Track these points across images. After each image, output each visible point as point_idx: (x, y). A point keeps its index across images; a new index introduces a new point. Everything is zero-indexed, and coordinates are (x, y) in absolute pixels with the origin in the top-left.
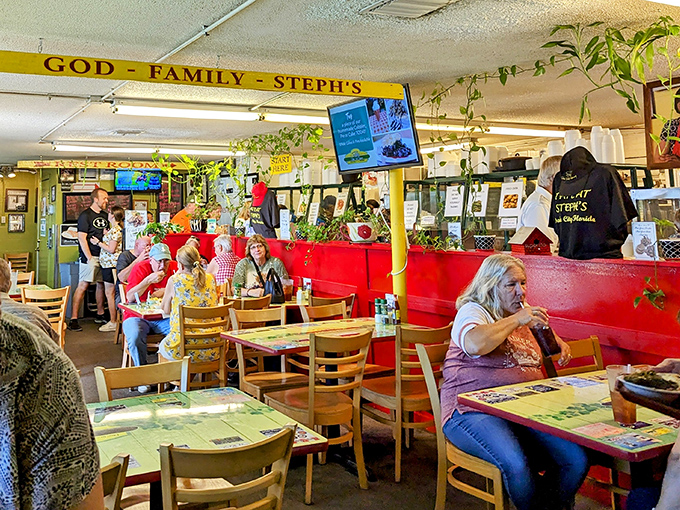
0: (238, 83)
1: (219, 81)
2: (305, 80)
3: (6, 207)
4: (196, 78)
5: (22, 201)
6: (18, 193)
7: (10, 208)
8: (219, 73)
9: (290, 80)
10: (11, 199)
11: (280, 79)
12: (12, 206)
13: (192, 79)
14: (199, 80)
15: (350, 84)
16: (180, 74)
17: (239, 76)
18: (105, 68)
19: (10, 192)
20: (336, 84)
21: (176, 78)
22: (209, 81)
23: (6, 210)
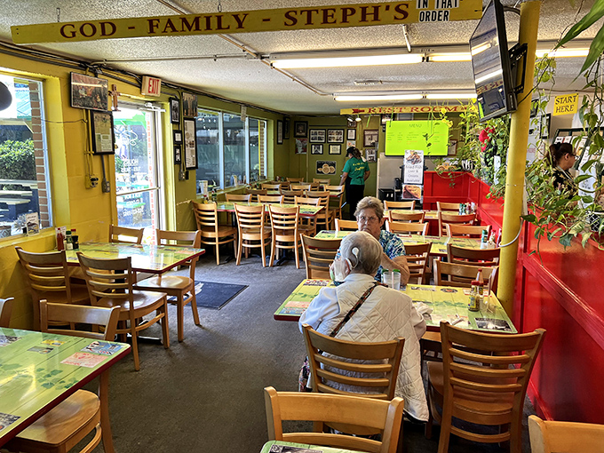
0: (240, 26)
1: (220, 27)
2: (325, 11)
3: (364, 143)
4: (194, 27)
5: (375, 138)
6: (372, 133)
7: (367, 144)
8: (219, 18)
9: (305, 14)
10: (367, 138)
11: (292, 14)
12: (368, 143)
13: (190, 28)
14: (197, 29)
15: (392, 8)
16: (178, 25)
17: (241, 18)
18: (109, 29)
19: (366, 133)
20: (370, 10)
21: (174, 30)
22: (208, 28)
23: (364, 146)
